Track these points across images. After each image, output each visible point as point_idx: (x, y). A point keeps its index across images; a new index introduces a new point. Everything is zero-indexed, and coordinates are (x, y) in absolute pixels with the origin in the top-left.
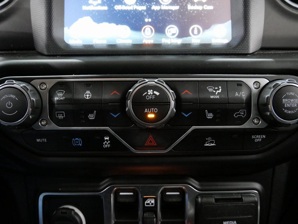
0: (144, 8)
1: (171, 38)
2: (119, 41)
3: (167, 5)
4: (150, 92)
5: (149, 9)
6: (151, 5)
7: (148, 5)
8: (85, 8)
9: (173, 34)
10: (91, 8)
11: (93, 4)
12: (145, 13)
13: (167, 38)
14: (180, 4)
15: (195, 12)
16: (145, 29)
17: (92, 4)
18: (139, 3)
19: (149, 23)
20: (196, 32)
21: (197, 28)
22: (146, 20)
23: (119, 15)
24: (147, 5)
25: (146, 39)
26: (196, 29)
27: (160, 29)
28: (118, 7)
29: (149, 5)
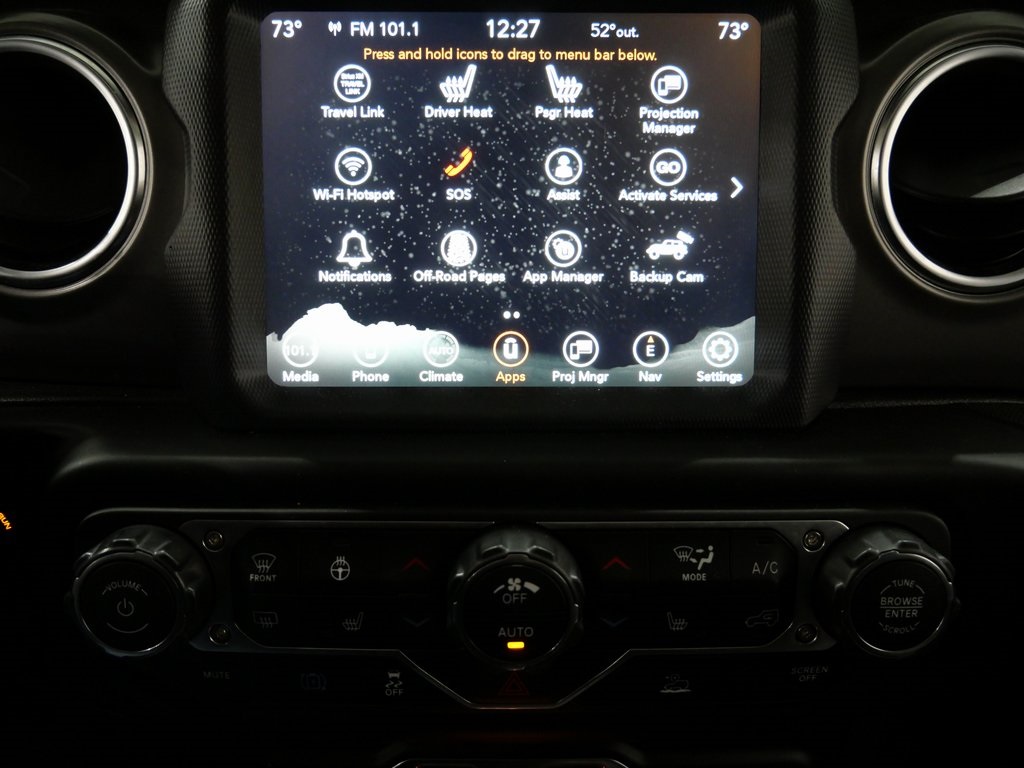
0: (501, 278)
1: (577, 370)
2: (425, 376)
3: (568, 270)
4: (514, 584)
5: (514, 281)
6: (522, 269)
7: (511, 268)
8: (324, 276)
9: (585, 358)
10: (343, 277)
11: (351, 264)
12: (503, 294)
13: (567, 368)
14: (608, 267)
15: (652, 291)
16: (501, 342)
17: (346, 265)
18: (485, 261)
19: (512, 324)
20: (650, 350)
21: (655, 337)
22: (507, 315)
23: (425, 299)
24: (507, 267)
25: (506, 371)
26: (651, 340)
27: (545, 343)
28: (424, 276)
29: (515, 269)
